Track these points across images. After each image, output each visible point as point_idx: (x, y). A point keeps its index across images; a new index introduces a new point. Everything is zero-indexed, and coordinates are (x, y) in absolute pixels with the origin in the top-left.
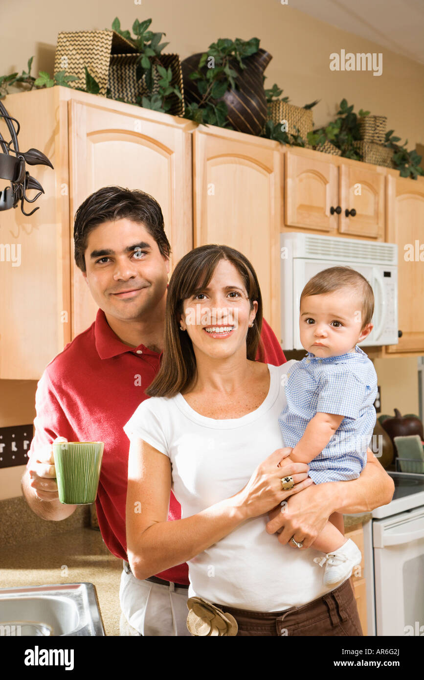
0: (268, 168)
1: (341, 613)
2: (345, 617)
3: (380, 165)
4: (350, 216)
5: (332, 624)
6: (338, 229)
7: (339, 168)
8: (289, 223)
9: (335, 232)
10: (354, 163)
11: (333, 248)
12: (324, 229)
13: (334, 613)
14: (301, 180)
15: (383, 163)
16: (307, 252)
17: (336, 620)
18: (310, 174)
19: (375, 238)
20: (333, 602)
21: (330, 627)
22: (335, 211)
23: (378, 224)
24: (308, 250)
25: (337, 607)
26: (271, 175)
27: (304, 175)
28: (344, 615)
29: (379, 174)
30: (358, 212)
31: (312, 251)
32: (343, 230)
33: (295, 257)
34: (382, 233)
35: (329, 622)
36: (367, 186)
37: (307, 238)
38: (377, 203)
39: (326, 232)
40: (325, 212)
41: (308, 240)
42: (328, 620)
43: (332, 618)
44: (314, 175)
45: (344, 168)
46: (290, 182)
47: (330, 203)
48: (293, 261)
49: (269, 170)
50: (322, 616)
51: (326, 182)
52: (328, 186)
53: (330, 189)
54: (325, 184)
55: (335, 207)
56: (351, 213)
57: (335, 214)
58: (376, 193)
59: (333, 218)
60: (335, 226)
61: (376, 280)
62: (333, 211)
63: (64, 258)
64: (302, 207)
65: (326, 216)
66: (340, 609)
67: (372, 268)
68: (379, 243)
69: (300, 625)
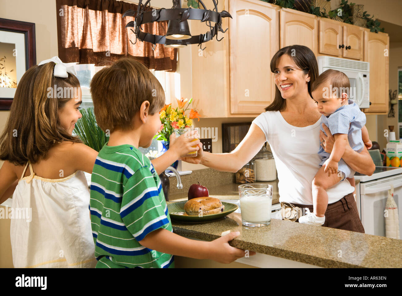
0: (312, 27)
1: (349, 205)
2: (350, 207)
3: (361, 27)
4: (348, 49)
5: (345, 210)
6: (342, 55)
7: (343, 28)
8: (321, 52)
9: (341, 56)
10: (350, 25)
11: (341, 63)
12: (336, 55)
13: (345, 205)
14: (326, 33)
15: (362, 26)
16: (329, 65)
17: (346, 208)
18: (330, 30)
19: (359, 60)
20: (345, 201)
21: (344, 211)
22: (342, 47)
23: (360, 53)
24: (329, 64)
25: (347, 203)
26: (313, 30)
27: (327, 31)
28: (350, 206)
29: (361, 30)
30: (352, 48)
31: (331, 64)
32: (344, 56)
33: (324, 67)
34: (362, 57)
35: (343, 209)
36: (356, 36)
37: (329, 58)
38: (360, 44)
39: (337, 56)
40: (336, 47)
41: (330, 59)
42: (343, 208)
43: (345, 207)
44: (332, 31)
45: (345, 27)
46: (321, 33)
47: (339, 43)
48: (323, 69)
49: (312, 28)
50: (340, 207)
51: (337, 34)
52: (338, 35)
53: (339, 37)
54: (337, 35)
55: (341, 45)
56: (349, 48)
57: (341, 48)
58: (359, 39)
59: (340, 50)
60: (341, 54)
61: (360, 78)
62: (340, 47)
63: (227, 65)
64: (326, 45)
65: (337, 49)
66: (348, 204)
67: (358, 73)
68: (361, 62)
69: (330, 210)
